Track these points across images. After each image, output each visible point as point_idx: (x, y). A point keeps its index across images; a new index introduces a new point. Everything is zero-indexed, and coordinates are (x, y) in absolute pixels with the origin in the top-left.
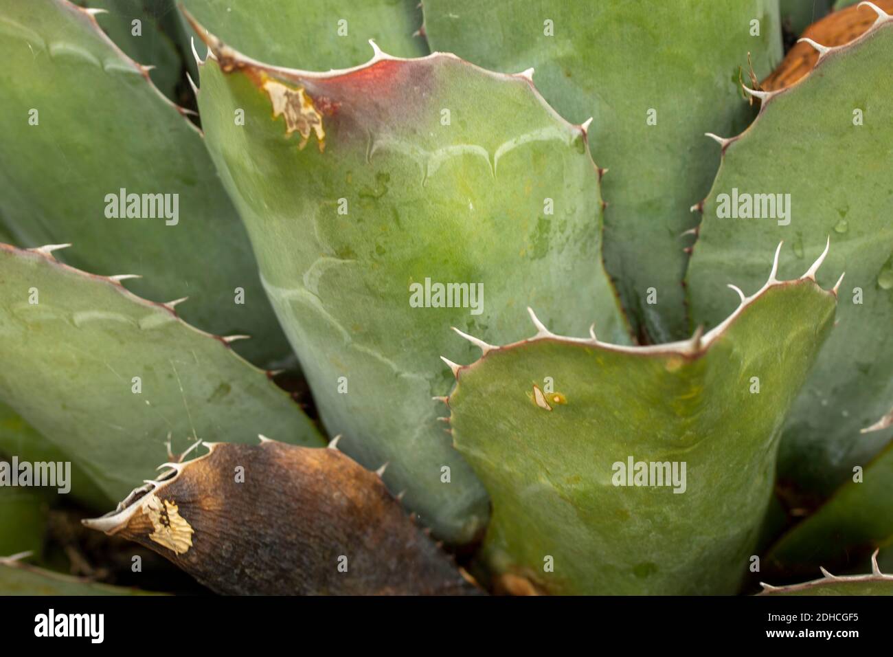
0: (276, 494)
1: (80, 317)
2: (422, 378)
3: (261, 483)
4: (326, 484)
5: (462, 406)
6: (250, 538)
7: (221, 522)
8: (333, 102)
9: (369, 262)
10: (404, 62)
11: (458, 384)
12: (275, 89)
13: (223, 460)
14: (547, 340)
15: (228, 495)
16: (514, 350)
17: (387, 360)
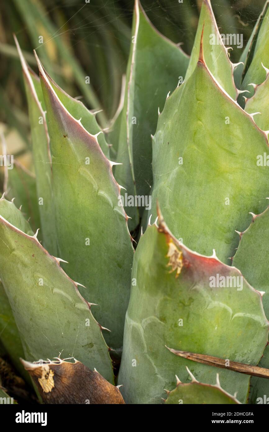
0: (89, 392)
1: (56, 290)
2: (164, 380)
3: (86, 385)
4: (108, 399)
5: (173, 397)
6: (72, 401)
7: (65, 390)
8: (189, 263)
9: (169, 327)
10: (221, 264)
11: (176, 388)
12: (172, 247)
13: (78, 368)
14: (217, 389)
15: (73, 382)
16: (204, 386)
17: (155, 366)
